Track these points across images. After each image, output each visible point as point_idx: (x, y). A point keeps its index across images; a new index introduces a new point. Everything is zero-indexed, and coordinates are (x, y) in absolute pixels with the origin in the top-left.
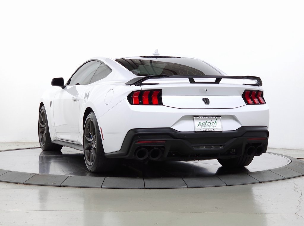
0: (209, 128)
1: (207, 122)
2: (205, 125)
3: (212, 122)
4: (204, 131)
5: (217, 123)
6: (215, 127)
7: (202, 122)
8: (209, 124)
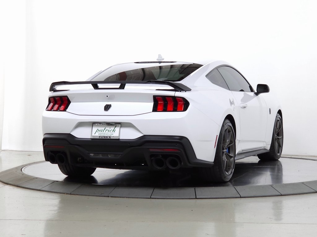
0: (106, 135)
1: (106, 129)
2: (103, 132)
3: (110, 129)
4: (100, 138)
5: (115, 131)
6: (113, 134)
7: (100, 129)
8: (107, 131)
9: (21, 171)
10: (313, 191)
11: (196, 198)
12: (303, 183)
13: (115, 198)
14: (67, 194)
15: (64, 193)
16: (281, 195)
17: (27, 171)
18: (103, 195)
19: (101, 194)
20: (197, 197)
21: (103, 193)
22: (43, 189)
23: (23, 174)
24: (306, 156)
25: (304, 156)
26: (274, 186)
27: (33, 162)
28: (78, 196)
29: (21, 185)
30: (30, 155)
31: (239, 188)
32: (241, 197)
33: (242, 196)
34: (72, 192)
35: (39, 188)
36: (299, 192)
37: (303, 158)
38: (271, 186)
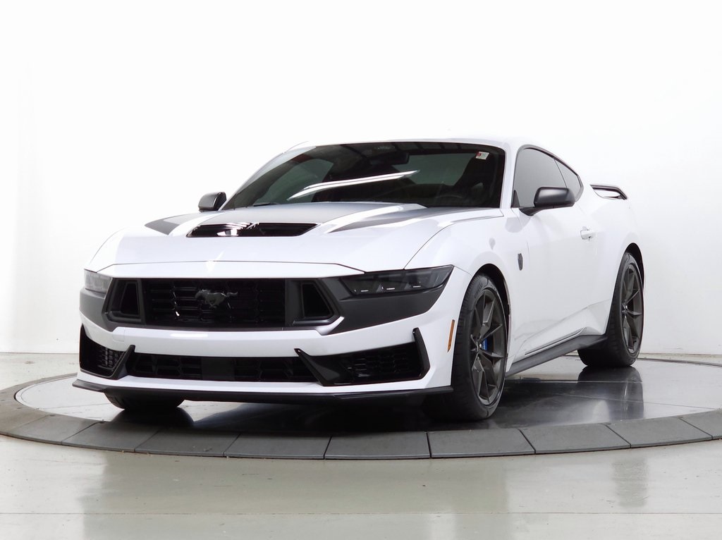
9: (15, 398)
10: (705, 436)
11: (431, 457)
12: (680, 418)
13: (240, 459)
14: (126, 451)
15: (119, 451)
16: (631, 447)
17: (29, 399)
18: (211, 452)
19: (207, 451)
20: (434, 454)
21: (211, 449)
22: (69, 441)
23: (21, 406)
24: (681, 355)
25: (675, 355)
26: (613, 426)
27: (39, 378)
28: (152, 455)
29: (16, 433)
30: (30, 363)
31: (530, 431)
32: (536, 453)
33: (538, 449)
34: (137, 447)
35: (59, 440)
36: (671, 440)
37: (672, 359)
38: (607, 425)
